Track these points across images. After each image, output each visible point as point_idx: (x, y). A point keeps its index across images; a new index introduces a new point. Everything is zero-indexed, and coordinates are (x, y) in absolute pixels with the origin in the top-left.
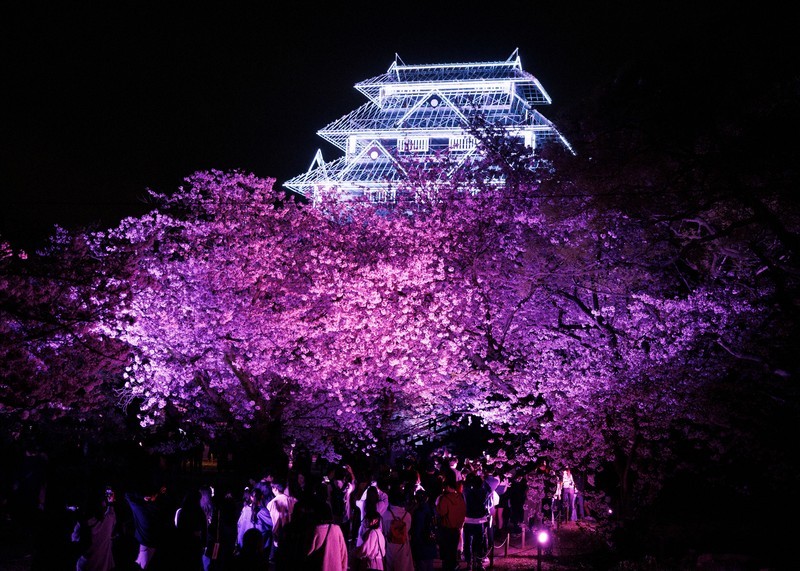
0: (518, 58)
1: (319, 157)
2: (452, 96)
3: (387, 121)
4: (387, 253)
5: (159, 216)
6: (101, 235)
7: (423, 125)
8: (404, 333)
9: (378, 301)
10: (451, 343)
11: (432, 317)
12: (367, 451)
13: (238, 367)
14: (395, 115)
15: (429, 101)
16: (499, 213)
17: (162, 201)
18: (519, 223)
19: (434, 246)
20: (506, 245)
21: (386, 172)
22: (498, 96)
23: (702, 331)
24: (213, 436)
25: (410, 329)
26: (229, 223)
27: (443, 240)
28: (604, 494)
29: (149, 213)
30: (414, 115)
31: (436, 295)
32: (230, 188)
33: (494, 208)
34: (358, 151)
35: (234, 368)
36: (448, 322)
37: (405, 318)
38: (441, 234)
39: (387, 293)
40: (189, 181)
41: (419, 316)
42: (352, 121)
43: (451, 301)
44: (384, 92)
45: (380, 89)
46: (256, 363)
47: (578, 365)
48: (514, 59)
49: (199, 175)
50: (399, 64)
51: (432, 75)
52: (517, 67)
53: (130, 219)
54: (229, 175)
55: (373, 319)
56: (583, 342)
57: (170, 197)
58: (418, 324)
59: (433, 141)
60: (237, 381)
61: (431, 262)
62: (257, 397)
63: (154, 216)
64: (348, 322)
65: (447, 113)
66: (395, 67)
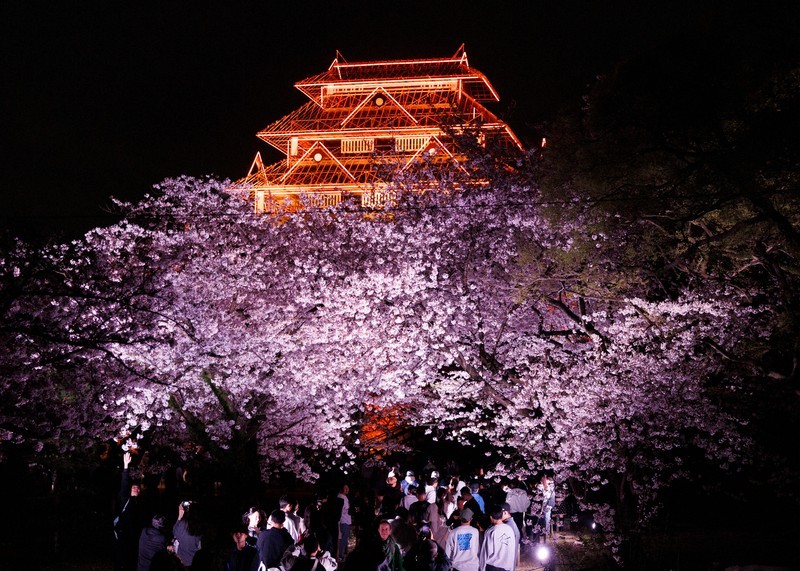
0: (465, 54)
1: (258, 160)
2: (397, 95)
3: (330, 121)
4: (374, 260)
5: (129, 226)
6: (65, 247)
7: (368, 125)
8: (397, 345)
9: (367, 311)
10: (447, 355)
11: (425, 326)
12: (345, 469)
13: (218, 384)
14: (338, 114)
15: (374, 99)
16: (492, 217)
17: (128, 209)
18: (513, 226)
19: (424, 252)
20: (496, 249)
21: (330, 174)
22: (445, 94)
23: (702, 335)
24: (184, 458)
25: (403, 340)
26: (203, 233)
27: (434, 246)
28: (608, 507)
29: (117, 223)
30: (358, 115)
31: (429, 304)
32: (204, 195)
33: (488, 211)
34: (300, 153)
35: (213, 386)
36: (443, 332)
37: (397, 328)
38: (434, 240)
39: (377, 301)
40: (158, 187)
41: (412, 327)
42: (293, 122)
43: (445, 310)
44: (325, 91)
45: (322, 88)
46: (235, 380)
47: (576, 374)
48: (460, 55)
49: (169, 182)
50: (341, 62)
51: (376, 73)
52: (464, 63)
53: (98, 230)
54: (201, 181)
55: (364, 330)
56: (564, 349)
57: (136, 206)
58: (412, 335)
59: (378, 142)
60: (214, 399)
61: (423, 269)
62: (236, 415)
63: (124, 227)
64: (337, 333)
65: (393, 112)
66: (336, 65)
